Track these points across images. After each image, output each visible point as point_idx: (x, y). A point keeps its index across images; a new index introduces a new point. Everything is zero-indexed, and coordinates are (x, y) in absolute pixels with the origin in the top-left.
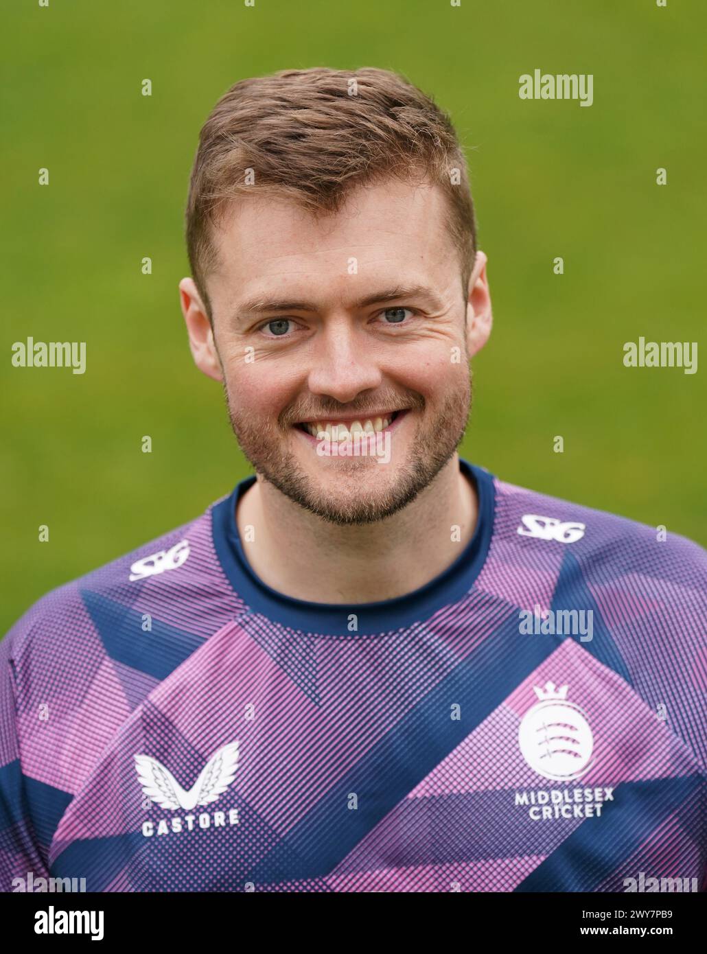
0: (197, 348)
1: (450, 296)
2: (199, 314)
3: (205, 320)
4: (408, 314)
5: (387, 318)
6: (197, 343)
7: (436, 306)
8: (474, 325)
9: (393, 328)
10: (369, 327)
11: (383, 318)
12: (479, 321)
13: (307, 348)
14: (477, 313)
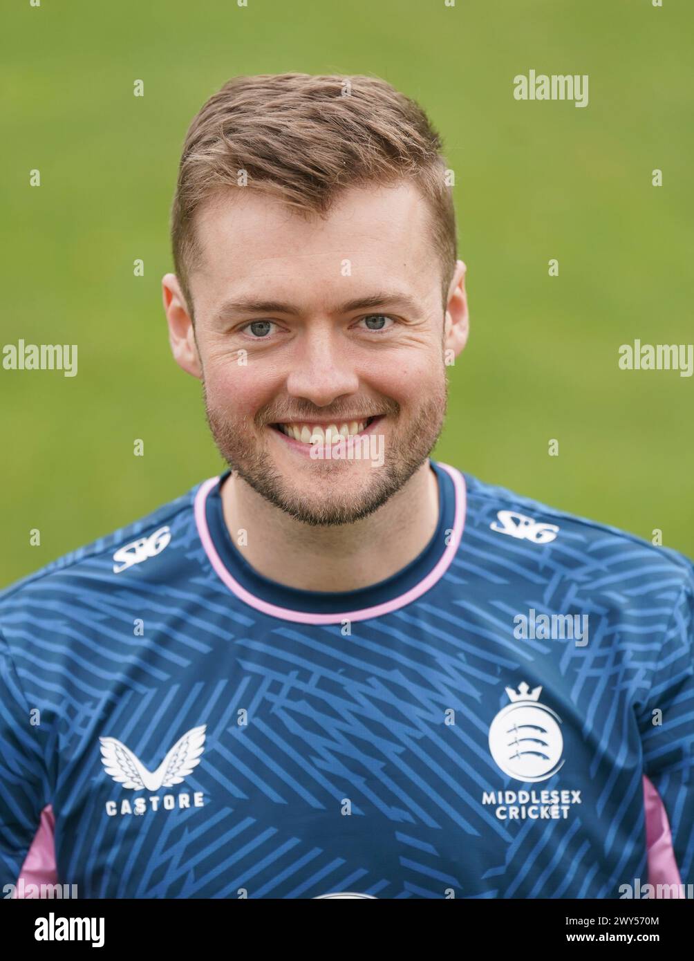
0: (177, 343)
1: (430, 303)
2: (181, 310)
3: (186, 317)
4: (388, 322)
5: (367, 324)
6: (177, 339)
7: (416, 314)
8: (451, 333)
9: (373, 335)
10: (349, 332)
11: (363, 324)
12: (456, 328)
13: (287, 350)
14: (455, 321)
